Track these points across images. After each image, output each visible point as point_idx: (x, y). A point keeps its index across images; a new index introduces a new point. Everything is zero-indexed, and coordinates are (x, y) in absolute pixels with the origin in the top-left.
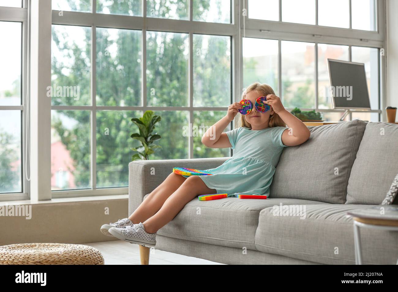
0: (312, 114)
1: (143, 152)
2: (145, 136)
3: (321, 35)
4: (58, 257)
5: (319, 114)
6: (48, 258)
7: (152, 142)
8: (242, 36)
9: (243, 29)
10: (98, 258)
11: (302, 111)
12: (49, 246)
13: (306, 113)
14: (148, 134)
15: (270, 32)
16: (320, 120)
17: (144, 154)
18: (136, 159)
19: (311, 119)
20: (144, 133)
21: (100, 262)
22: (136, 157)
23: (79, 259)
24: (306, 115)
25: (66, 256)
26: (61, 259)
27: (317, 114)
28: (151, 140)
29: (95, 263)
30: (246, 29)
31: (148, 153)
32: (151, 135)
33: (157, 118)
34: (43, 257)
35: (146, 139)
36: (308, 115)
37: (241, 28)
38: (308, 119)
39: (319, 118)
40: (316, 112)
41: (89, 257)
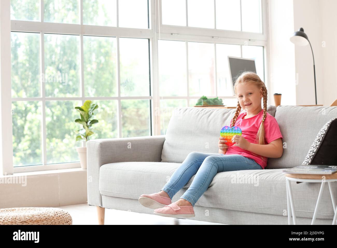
0: (216, 100)
1: (84, 134)
2: (86, 121)
3: (219, 37)
4: (39, 217)
5: (221, 100)
6: (31, 218)
7: (91, 126)
8: (158, 39)
9: (158, 33)
10: (68, 217)
11: (208, 98)
12: (26, 210)
13: (211, 99)
14: (88, 119)
15: (179, 35)
16: (222, 105)
17: (85, 135)
18: (79, 139)
19: (216, 105)
20: (85, 118)
21: (70, 220)
22: (79, 138)
23: (55, 218)
24: (212, 101)
25: (45, 216)
26: (41, 219)
27: (220, 100)
28: (91, 124)
29: (67, 221)
30: (161, 33)
31: (88, 135)
32: (90, 120)
33: (95, 106)
34: (27, 217)
35: (87, 123)
36: (213, 101)
37: (157, 32)
38: (213, 105)
39: (221, 103)
40: (219, 99)
41: (62, 217)
